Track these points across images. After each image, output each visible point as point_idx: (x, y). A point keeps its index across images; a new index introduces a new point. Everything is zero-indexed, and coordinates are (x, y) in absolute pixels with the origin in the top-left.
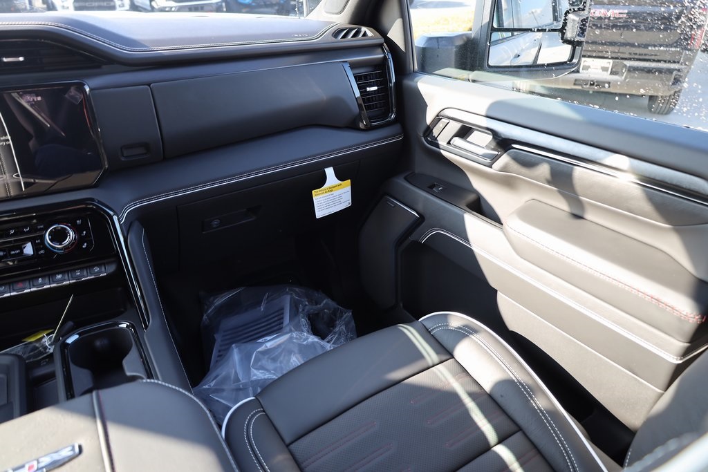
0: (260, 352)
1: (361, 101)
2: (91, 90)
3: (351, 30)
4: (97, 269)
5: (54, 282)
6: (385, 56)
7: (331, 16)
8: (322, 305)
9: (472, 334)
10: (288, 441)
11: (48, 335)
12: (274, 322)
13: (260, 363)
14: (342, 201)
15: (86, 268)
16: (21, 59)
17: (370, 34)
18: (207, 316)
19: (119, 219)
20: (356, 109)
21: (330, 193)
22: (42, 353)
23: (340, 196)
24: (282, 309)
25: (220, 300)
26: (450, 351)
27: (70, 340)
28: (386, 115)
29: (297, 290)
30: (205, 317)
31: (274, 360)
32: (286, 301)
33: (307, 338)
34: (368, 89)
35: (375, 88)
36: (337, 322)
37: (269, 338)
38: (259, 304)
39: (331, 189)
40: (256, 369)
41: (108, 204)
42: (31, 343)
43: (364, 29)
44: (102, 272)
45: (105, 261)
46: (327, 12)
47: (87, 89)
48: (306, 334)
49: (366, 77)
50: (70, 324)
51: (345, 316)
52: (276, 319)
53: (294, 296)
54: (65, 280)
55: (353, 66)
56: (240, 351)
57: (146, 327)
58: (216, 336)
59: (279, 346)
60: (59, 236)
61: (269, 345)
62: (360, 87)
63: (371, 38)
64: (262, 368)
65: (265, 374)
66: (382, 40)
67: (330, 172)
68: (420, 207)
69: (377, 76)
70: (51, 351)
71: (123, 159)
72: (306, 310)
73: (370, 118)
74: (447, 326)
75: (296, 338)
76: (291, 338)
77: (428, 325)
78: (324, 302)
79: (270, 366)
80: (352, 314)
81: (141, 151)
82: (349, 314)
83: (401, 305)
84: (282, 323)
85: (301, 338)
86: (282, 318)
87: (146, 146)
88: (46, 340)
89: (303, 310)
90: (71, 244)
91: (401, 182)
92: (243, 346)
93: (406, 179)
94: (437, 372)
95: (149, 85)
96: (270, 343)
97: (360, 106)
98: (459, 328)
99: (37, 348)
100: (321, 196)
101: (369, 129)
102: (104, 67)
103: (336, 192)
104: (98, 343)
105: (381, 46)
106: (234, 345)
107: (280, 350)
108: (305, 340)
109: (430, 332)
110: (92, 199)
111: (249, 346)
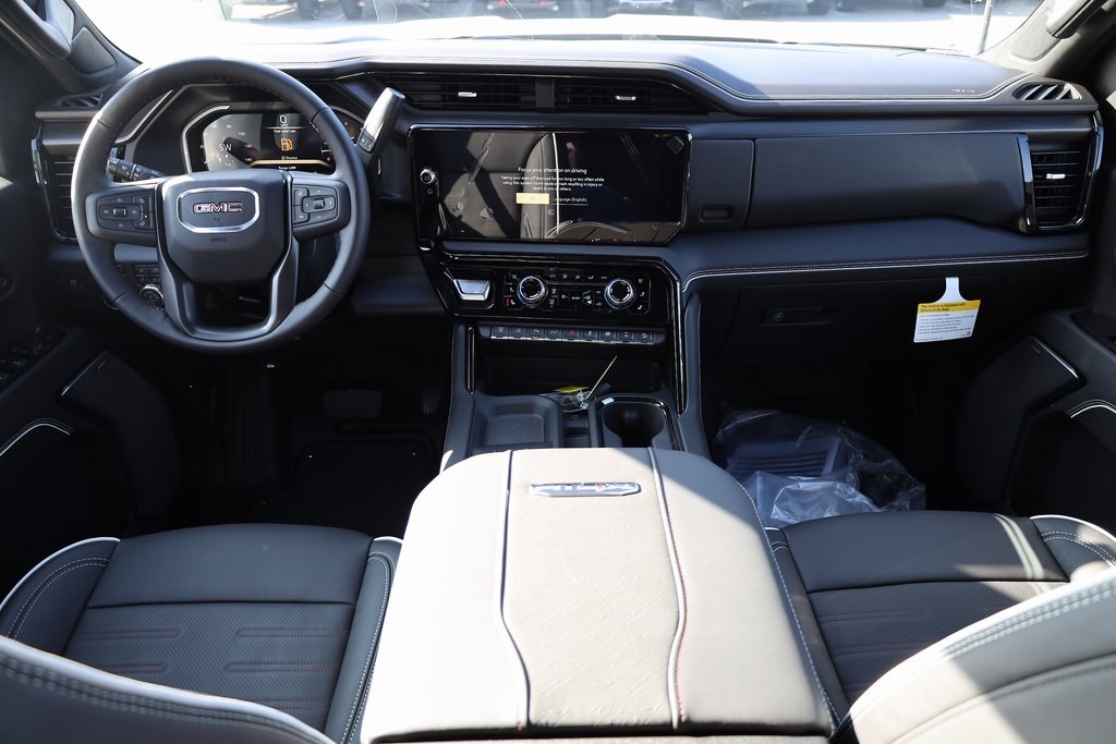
0: (790, 491)
1: (1031, 191)
2: (694, 138)
3: (1046, 87)
4: (645, 336)
5: (602, 339)
6: (1093, 130)
7: (1021, 60)
8: (884, 464)
9: (1110, 559)
10: (809, 588)
11: (584, 391)
12: (811, 465)
13: (785, 503)
14: (959, 327)
15: (635, 332)
16: (634, 98)
17: (1076, 95)
18: (724, 432)
19: (681, 287)
20: (1019, 202)
21: (945, 313)
22: (575, 408)
23: (958, 320)
24: (827, 453)
25: (744, 419)
26: (1067, 572)
27: (606, 402)
28: (1069, 217)
29: (853, 434)
30: (720, 433)
31: (804, 506)
32: (834, 445)
33: (854, 496)
34: (1049, 176)
35: (1062, 176)
36: (900, 494)
37: (803, 478)
38: (794, 437)
39: (947, 307)
40: (780, 508)
41: (675, 267)
42: (565, 394)
43: (1068, 87)
44: (650, 340)
45: (654, 329)
46: (1016, 55)
47: (690, 137)
48: (853, 490)
49: (1050, 158)
50: (607, 386)
51: (914, 489)
52: (814, 462)
53: (846, 440)
54: (612, 339)
55: (1033, 140)
56: (764, 482)
57: (681, 412)
58: (729, 461)
59: (815, 492)
60: (620, 291)
61: (802, 485)
62: (1035, 171)
63: (1077, 102)
64: (786, 509)
65: (790, 518)
66: (1094, 106)
67: (952, 284)
68: (1084, 364)
69: (1069, 158)
70: (585, 407)
71: (701, 220)
72: (858, 464)
73: (1039, 219)
74: (1074, 538)
75: (839, 491)
76: (832, 488)
77: (1043, 528)
78: (888, 461)
79: (798, 511)
80: (927, 490)
81: (723, 214)
82: (921, 488)
83: (1009, 501)
84: (822, 470)
85: (846, 493)
86: (823, 464)
87: (730, 210)
88: (581, 396)
89: (855, 463)
90: (628, 303)
91: (1064, 320)
92: (770, 477)
93: (1074, 318)
94: (1036, 589)
95: (754, 140)
96: (805, 484)
97: (1027, 197)
98: (1092, 546)
99: (570, 401)
100: (930, 313)
101: (1033, 233)
102: (711, 113)
103: (953, 314)
104: (627, 415)
105: (1090, 114)
106: (758, 472)
107: (815, 497)
108: (850, 497)
109: (1042, 538)
110: (659, 259)
111: (777, 479)
